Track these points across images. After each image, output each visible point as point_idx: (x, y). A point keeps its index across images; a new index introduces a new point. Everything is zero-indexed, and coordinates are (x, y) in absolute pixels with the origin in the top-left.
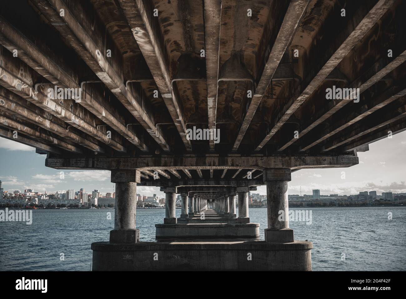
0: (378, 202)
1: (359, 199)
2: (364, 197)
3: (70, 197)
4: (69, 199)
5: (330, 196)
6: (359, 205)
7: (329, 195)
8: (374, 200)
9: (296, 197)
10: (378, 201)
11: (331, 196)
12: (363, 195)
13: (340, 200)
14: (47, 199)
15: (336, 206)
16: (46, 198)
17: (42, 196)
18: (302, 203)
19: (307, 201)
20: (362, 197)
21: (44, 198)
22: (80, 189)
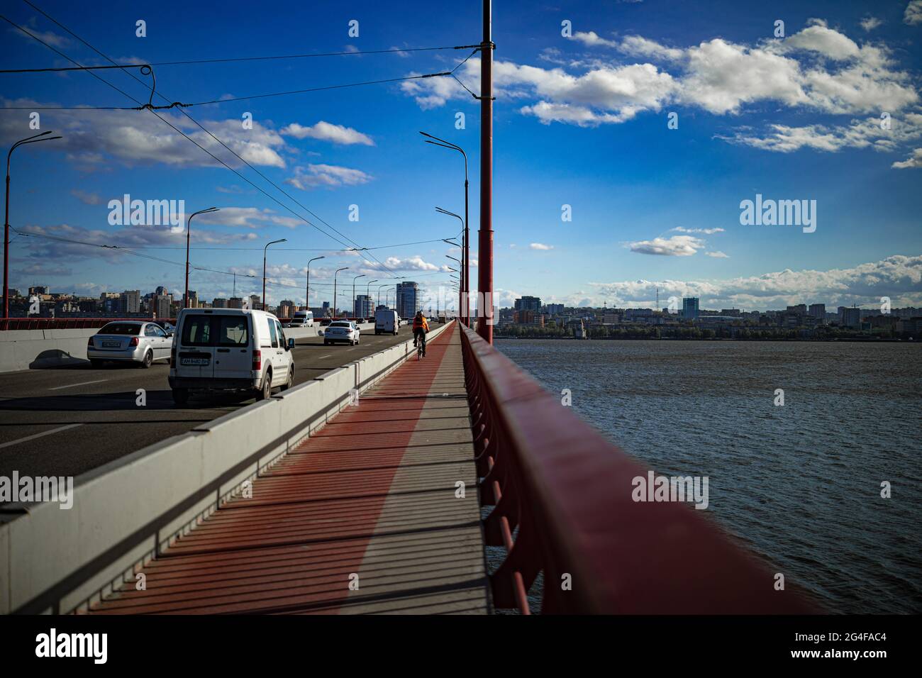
0: (825, 332)
1: (785, 323)
2: (794, 319)
3: (128, 307)
4: (128, 311)
5: (721, 314)
6: (783, 336)
7: (720, 311)
8: (816, 327)
9: (645, 313)
10: (827, 329)
11: (725, 312)
12: (794, 314)
13: (742, 324)
14: (76, 312)
15: (730, 337)
16: (74, 309)
17: (65, 305)
18: (655, 330)
19: (667, 325)
20: (790, 319)
21: (69, 309)
22: (156, 288)
